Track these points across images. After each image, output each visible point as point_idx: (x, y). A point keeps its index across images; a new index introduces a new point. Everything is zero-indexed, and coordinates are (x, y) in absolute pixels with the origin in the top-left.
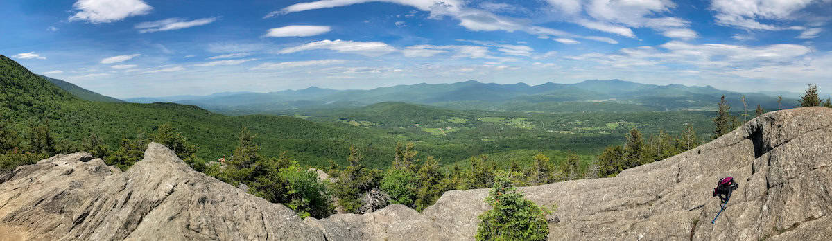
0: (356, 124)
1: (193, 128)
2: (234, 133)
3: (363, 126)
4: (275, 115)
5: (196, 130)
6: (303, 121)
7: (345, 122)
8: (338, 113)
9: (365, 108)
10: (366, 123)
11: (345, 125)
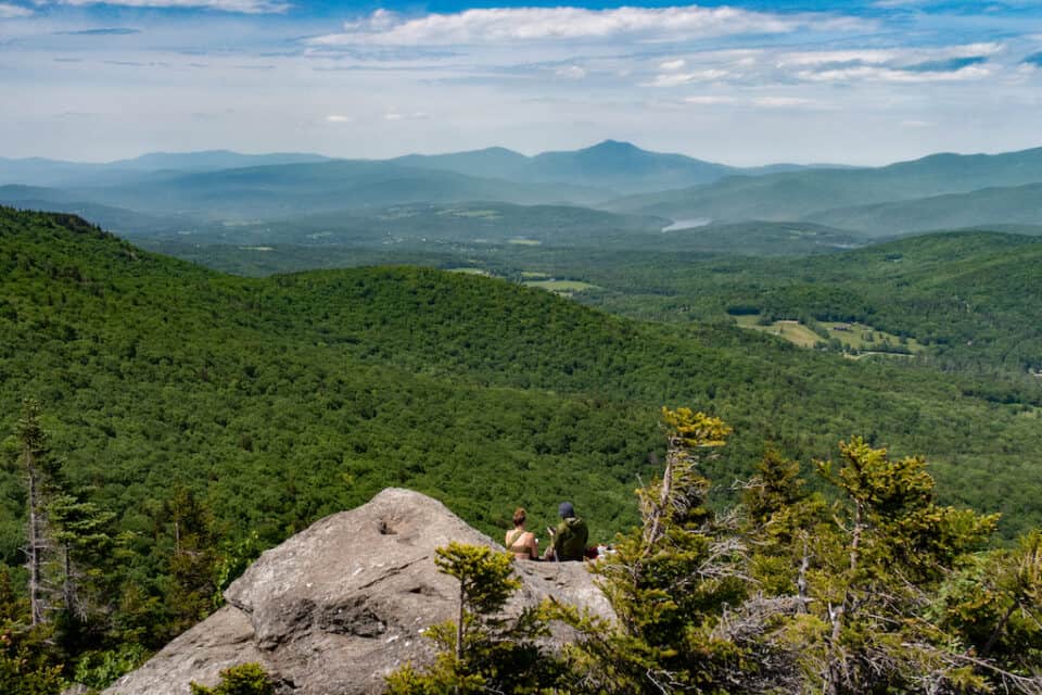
0: (802, 336)
1: (71, 335)
2: (253, 359)
3: (837, 346)
4: (430, 263)
5: (85, 343)
6: (564, 303)
7: (746, 323)
8: (719, 278)
9: (849, 256)
10: (854, 336)
11: (747, 338)
